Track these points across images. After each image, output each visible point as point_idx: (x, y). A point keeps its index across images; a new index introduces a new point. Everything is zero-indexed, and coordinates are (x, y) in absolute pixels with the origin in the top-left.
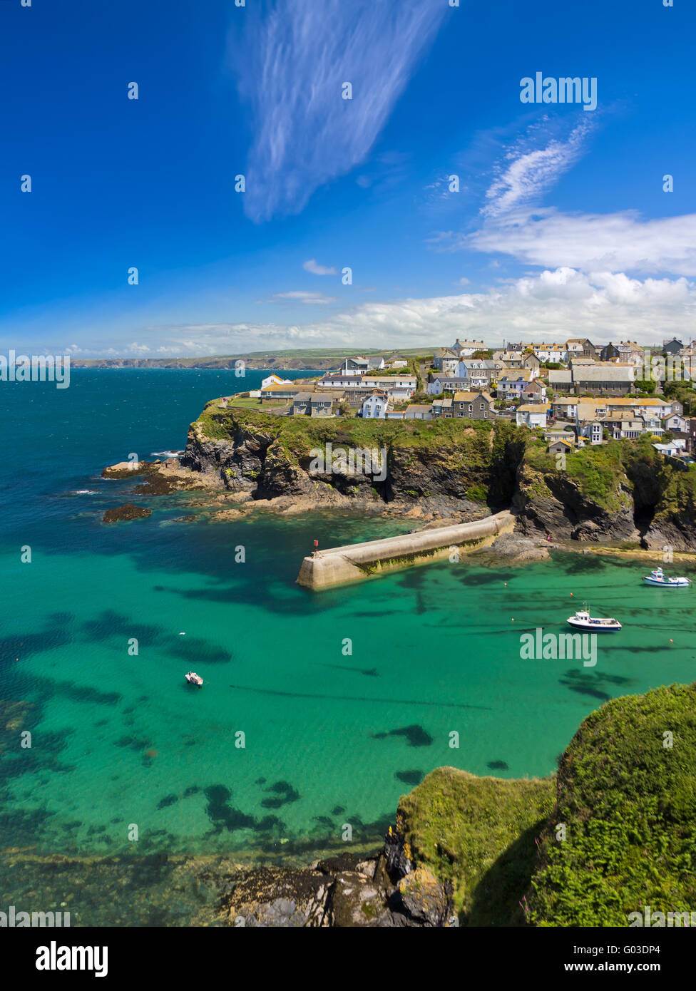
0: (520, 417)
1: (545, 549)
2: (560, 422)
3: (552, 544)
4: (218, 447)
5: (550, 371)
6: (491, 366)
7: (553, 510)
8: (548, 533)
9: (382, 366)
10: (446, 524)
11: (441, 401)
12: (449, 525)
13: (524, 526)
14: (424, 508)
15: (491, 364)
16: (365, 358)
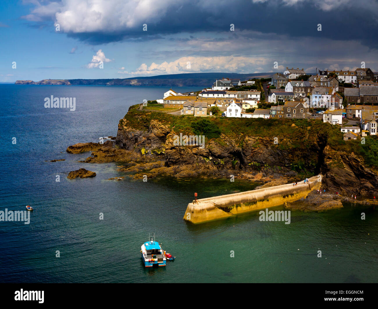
0: (325, 117)
1: (340, 200)
2: (351, 121)
3: (344, 198)
4: (137, 134)
5: (345, 88)
6: (308, 85)
7: (345, 176)
8: (341, 190)
9: (239, 84)
10: (277, 184)
11: (276, 107)
12: (279, 185)
13: (327, 185)
14: (264, 174)
15: (308, 83)
16: (228, 80)
